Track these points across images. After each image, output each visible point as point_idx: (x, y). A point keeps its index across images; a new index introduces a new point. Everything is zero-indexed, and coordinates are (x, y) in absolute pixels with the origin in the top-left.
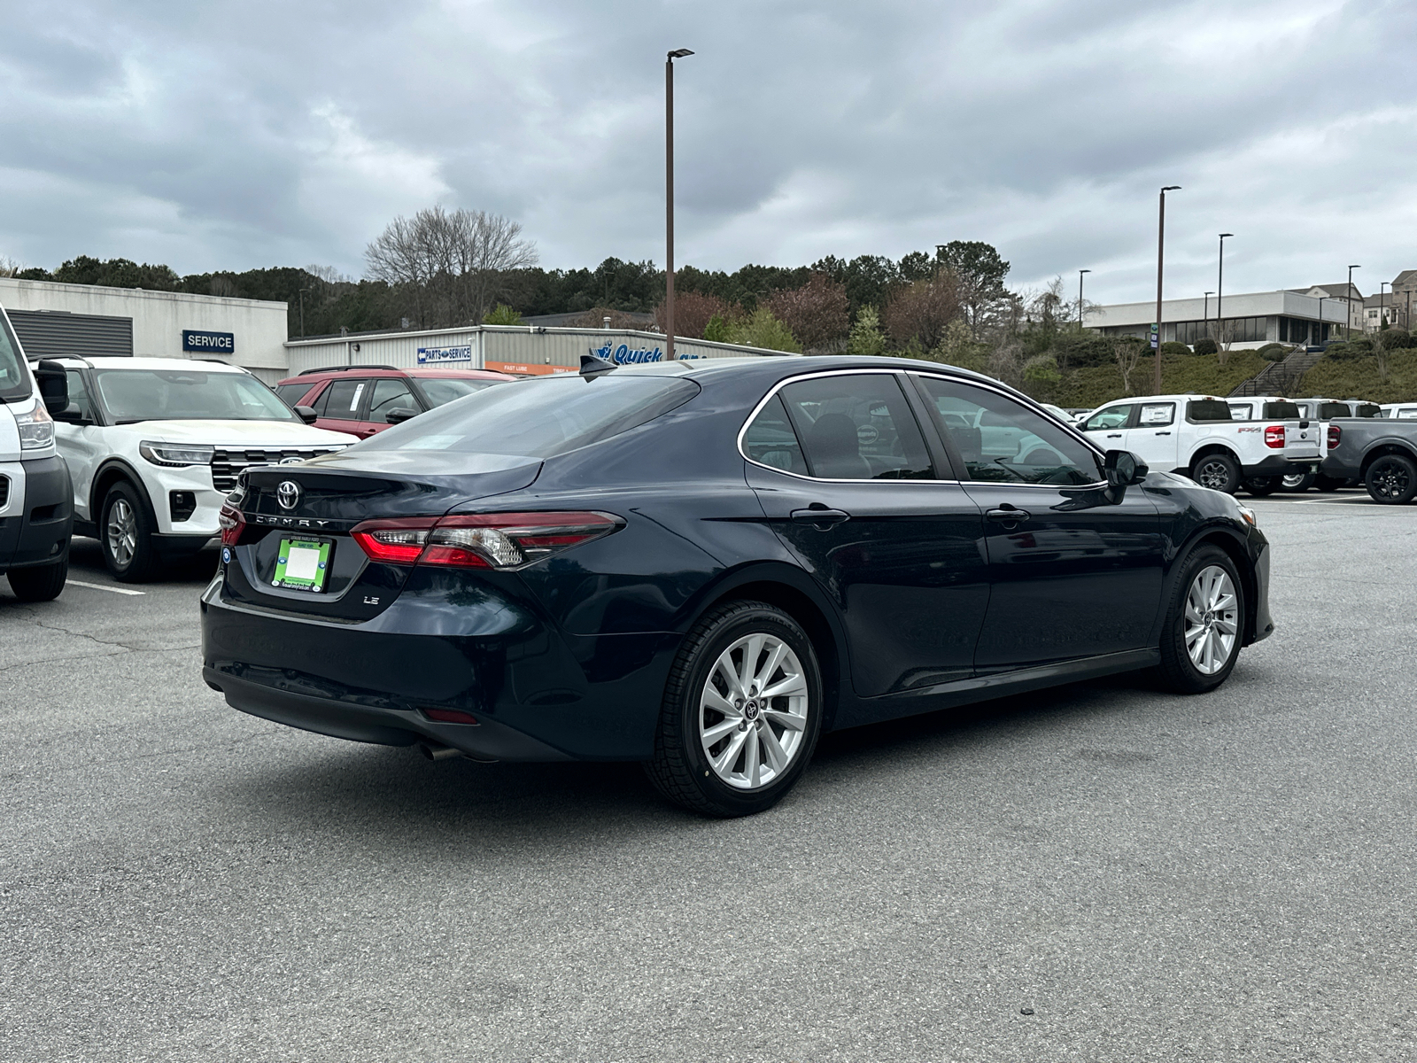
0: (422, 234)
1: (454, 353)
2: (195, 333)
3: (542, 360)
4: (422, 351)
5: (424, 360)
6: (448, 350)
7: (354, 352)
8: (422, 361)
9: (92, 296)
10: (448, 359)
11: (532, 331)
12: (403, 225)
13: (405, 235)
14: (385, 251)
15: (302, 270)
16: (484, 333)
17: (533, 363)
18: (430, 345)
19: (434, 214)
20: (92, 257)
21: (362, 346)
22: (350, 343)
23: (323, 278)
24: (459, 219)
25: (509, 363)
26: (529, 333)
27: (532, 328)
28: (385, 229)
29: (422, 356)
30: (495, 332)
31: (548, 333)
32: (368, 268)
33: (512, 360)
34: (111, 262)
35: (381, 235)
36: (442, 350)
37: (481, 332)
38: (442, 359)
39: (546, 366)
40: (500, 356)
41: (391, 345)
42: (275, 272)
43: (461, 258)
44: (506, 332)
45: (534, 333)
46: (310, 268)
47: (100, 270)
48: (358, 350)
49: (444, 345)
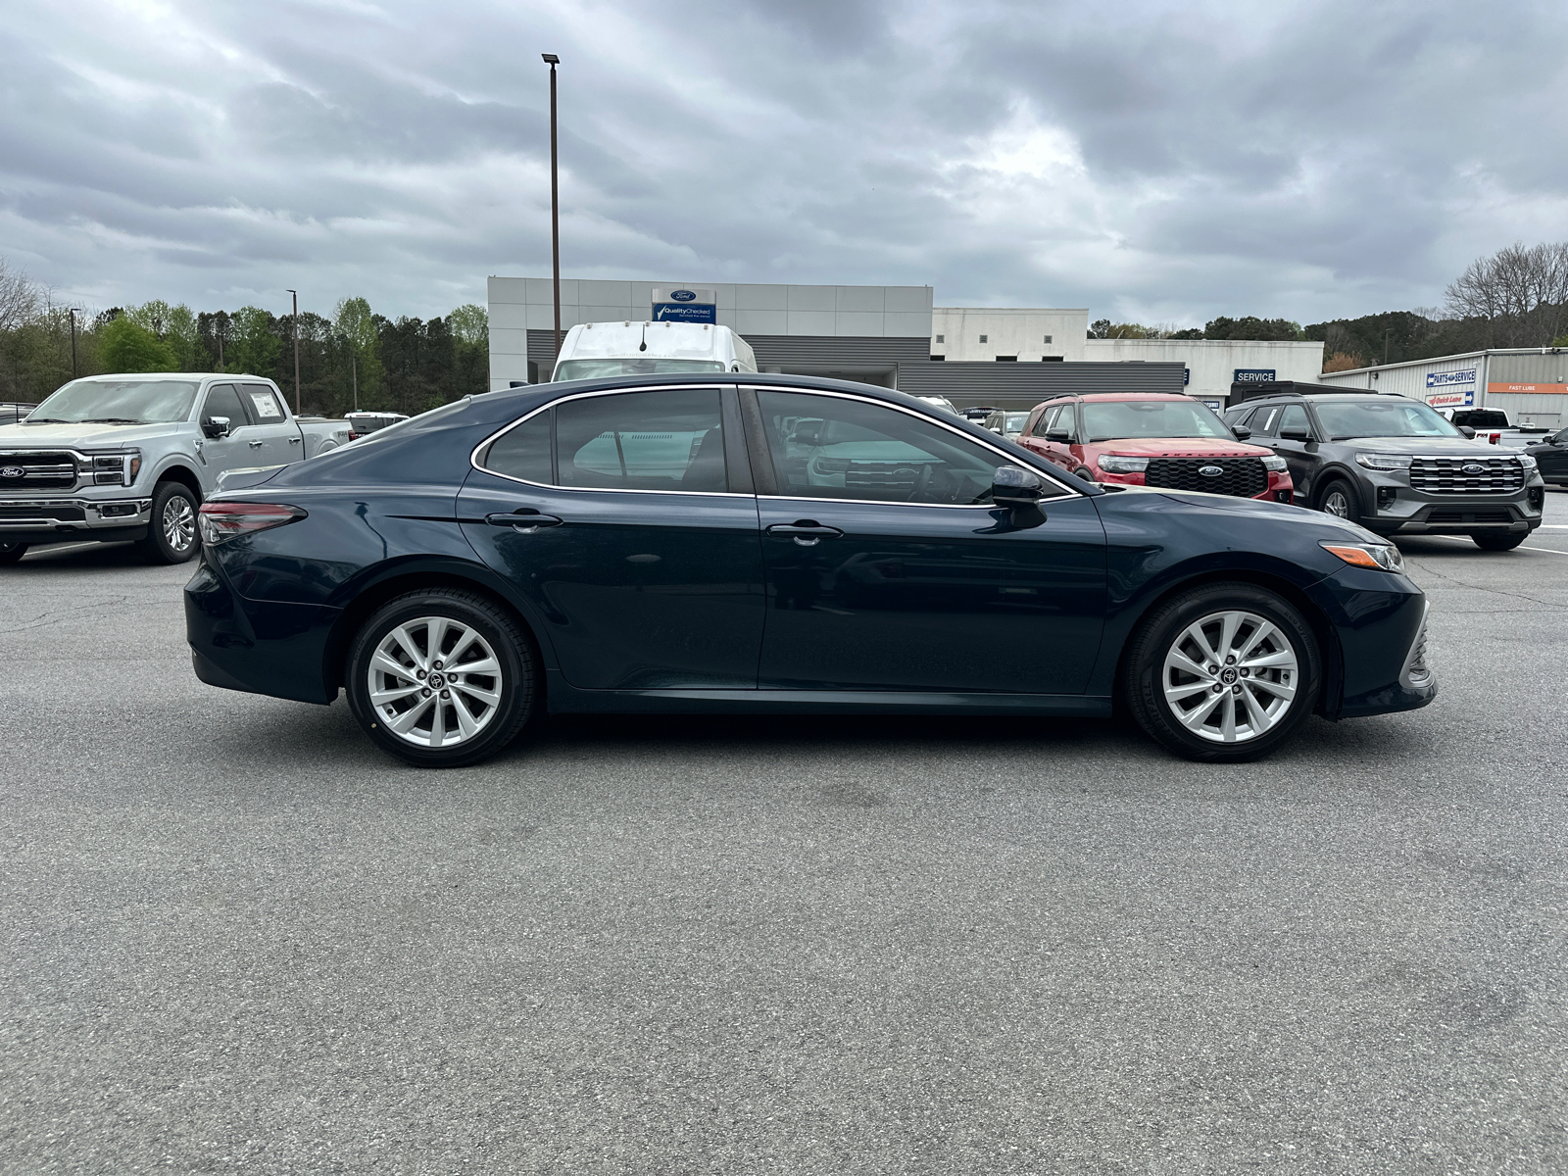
0: (1499, 271)
1: (1461, 376)
2: (1244, 371)
3: (1553, 378)
4: (1431, 376)
5: (1432, 384)
6: (1454, 374)
7: (1373, 380)
8: (1430, 385)
9: (1167, 348)
10: (1454, 382)
11: (1544, 352)
12: (1484, 264)
13: (1485, 274)
14: (1463, 289)
15: (1409, 312)
16: (1489, 358)
17: (1543, 382)
18: (1438, 370)
19: (1513, 251)
20: (1227, 317)
21: (1380, 374)
22: (1370, 372)
23: (1427, 317)
24: (1540, 252)
25: (1515, 383)
26: (1541, 354)
27: (1544, 350)
28: (1466, 270)
29: (1431, 380)
30: (1502, 355)
31: (1564, 353)
32: (1445, 306)
33: (1519, 380)
34: (1242, 320)
35: (1462, 275)
36: (1449, 374)
37: (1486, 356)
38: (1449, 382)
39: (1559, 385)
40: (1506, 376)
41: (1404, 372)
42: (1384, 316)
43: (1538, 290)
44: (1515, 355)
45: (1546, 354)
46: (1417, 310)
47: (1232, 327)
48: (1377, 378)
49: (1452, 369)
